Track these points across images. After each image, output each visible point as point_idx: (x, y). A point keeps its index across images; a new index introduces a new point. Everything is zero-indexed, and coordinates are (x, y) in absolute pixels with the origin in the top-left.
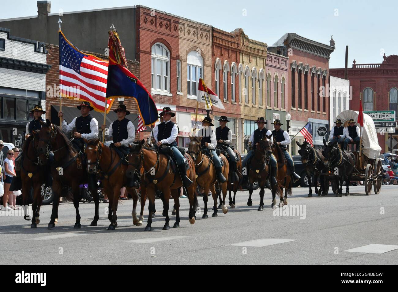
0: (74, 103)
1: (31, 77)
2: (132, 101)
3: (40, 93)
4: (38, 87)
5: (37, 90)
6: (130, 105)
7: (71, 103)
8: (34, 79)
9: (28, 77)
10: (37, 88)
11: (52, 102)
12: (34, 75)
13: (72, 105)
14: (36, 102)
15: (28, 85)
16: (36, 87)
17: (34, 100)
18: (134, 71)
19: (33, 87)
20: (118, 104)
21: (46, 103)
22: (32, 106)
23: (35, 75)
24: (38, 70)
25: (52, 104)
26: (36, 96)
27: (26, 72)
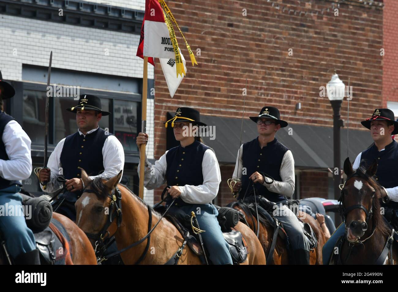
0: (220, 107)
1: (120, 45)
2: (363, 101)
3: (138, 82)
4: (136, 68)
5: (134, 76)
6: (357, 111)
7: (214, 106)
8: (127, 49)
9: (112, 44)
10: (133, 72)
11: (169, 104)
12: (126, 38)
13: (217, 112)
14: (130, 103)
15: (113, 62)
16: (131, 68)
17: (126, 99)
18: (367, 25)
19: (124, 67)
20: (328, 107)
21: (156, 107)
22: (122, 113)
23: (130, 39)
24: (136, 26)
25: (169, 108)
26: (131, 90)
27: (108, 32)
